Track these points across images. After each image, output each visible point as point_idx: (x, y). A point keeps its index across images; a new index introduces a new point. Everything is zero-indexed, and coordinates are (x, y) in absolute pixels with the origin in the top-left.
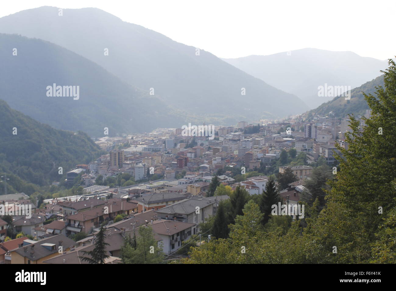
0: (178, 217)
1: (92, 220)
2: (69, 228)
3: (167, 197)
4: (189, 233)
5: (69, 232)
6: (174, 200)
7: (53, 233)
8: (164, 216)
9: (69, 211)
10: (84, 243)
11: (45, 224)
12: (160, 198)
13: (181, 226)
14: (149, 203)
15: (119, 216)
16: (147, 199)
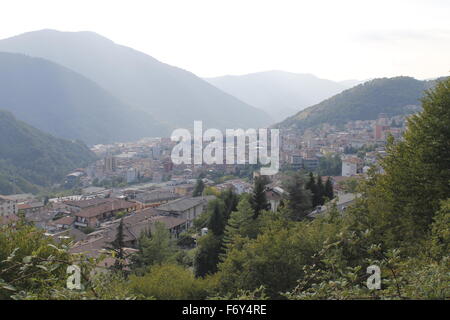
0: (174, 214)
1: (97, 217)
2: (76, 224)
3: (161, 196)
4: (184, 227)
5: (77, 227)
6: (167, 200)
7: (63, 228)
8: (162, 213)
9: (74, 208)
10: (96, 236)
11: (54, 219)
12: (156, 197)
13: (177, 221)
14: (147, 202)
15: (120, 213)
16: (144, 199)
